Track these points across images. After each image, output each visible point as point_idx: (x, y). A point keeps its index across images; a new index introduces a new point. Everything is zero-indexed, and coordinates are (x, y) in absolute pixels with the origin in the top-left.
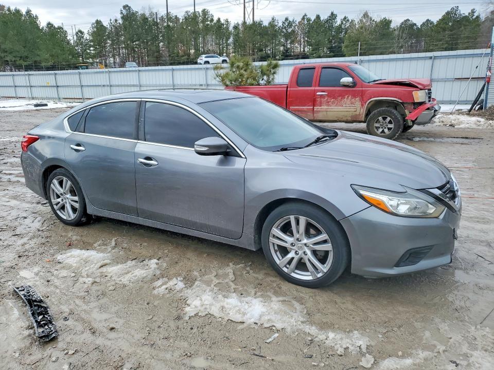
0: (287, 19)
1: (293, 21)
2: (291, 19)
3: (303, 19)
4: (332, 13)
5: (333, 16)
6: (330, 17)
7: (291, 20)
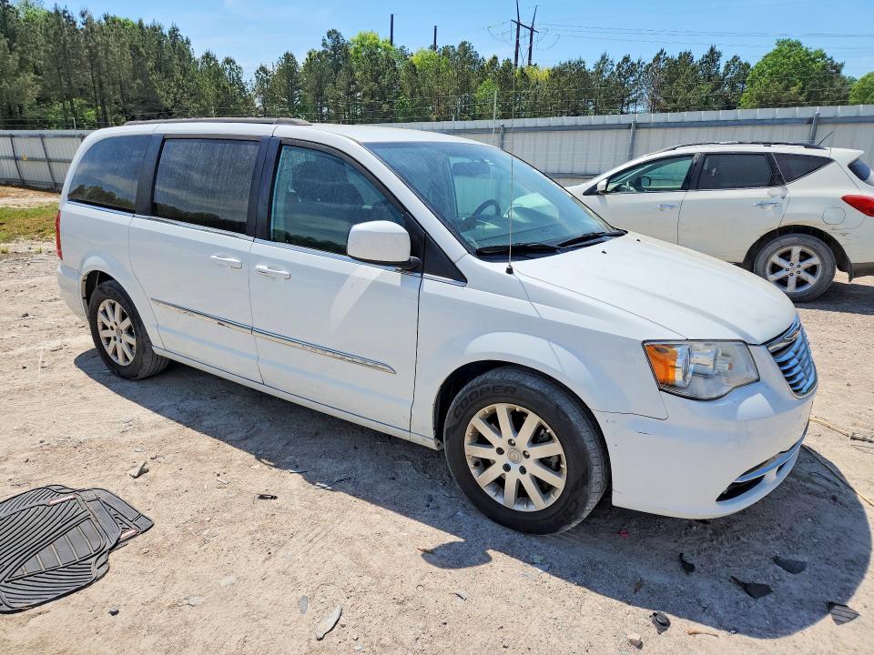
0: (626, 59)
1: (639, 63)
2: (634, 59)
3: (657, 59)
4: (712, 50)
5: (713, 56)
6: (707, 57)
7: (636, 62)
